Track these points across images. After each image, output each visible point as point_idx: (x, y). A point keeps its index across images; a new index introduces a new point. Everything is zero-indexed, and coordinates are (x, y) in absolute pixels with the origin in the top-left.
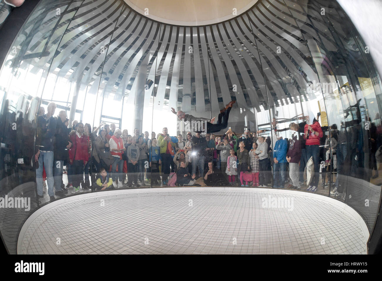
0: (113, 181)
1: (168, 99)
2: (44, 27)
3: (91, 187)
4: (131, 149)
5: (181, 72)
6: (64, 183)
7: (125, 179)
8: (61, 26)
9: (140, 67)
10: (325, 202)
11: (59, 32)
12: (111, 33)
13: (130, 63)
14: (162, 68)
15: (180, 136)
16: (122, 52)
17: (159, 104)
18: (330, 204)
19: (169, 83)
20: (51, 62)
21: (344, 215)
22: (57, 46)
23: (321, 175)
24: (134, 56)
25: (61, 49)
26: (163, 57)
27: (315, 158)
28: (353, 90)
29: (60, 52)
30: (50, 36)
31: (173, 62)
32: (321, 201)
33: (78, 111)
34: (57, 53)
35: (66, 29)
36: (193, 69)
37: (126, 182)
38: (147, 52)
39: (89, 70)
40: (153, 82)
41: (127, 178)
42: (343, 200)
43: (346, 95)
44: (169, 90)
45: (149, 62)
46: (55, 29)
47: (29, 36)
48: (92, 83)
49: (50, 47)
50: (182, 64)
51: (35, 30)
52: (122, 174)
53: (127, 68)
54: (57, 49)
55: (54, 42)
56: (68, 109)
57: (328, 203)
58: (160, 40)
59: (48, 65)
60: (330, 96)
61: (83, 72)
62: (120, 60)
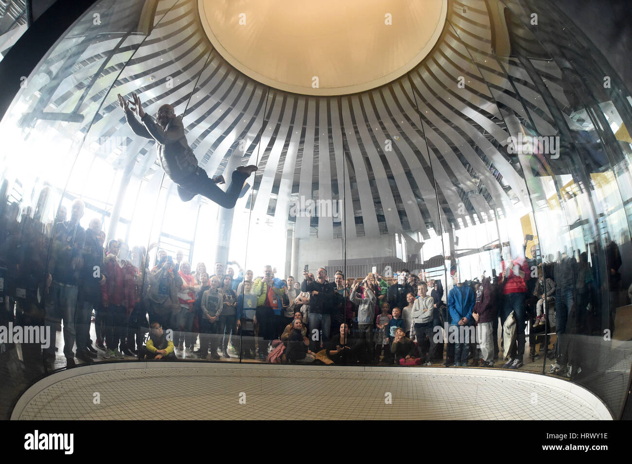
0: (176, 345)
1: (273, 215)
2: (80, 68)
3: (136, 352)
4: (209, 297)
5: (297, 172)
6: (91, 338)
7: (196, 343)
8: (107, 72)
9: (229, 159)
10: (536, 384)
11: (105, 81)
12: (188, 97)
13: (214, 150)
14: (265, 163)
15: (290, 279)
16: (202, 131)
17: (257, 223)
18: (545, 385)
19: (276, 189)
20: (86, 129)
21: (570, 401)
22: (99, 106)
23: (527, 339)
24: (220, 139)
25: (105, 112)
26: (268, 146)
27: (518, 313)
28: (584, 190)
29: (102, 117)
30: (89, 87)
31: (284, 154)
32: (529, 382)
33: (122, 220)
34: (98, 117)
35: (116, 80)
36: (316, 168)
37: (196, 349)
38: (243, 135)
39: (147, 155)
40: (250, 186)
41: (198, 342)
42: (567, 377)
43: (573, 199)
44: (276, 200)
45: (245, 153)
46: (97, 75)
47: (55, 78)
48: (150, 177)
49: (87, 105)
50: (299, 159)
51: (65, 71)
52: (190, 334)
53: (208, 159)
54: (98, 112)
55: (95, 99)
56: (108, 214)
57: (540, 384)
58: (265, 117)
59: (81, 135)
60: (546, 205)
61: (136, 157)
62: (198, 144)
